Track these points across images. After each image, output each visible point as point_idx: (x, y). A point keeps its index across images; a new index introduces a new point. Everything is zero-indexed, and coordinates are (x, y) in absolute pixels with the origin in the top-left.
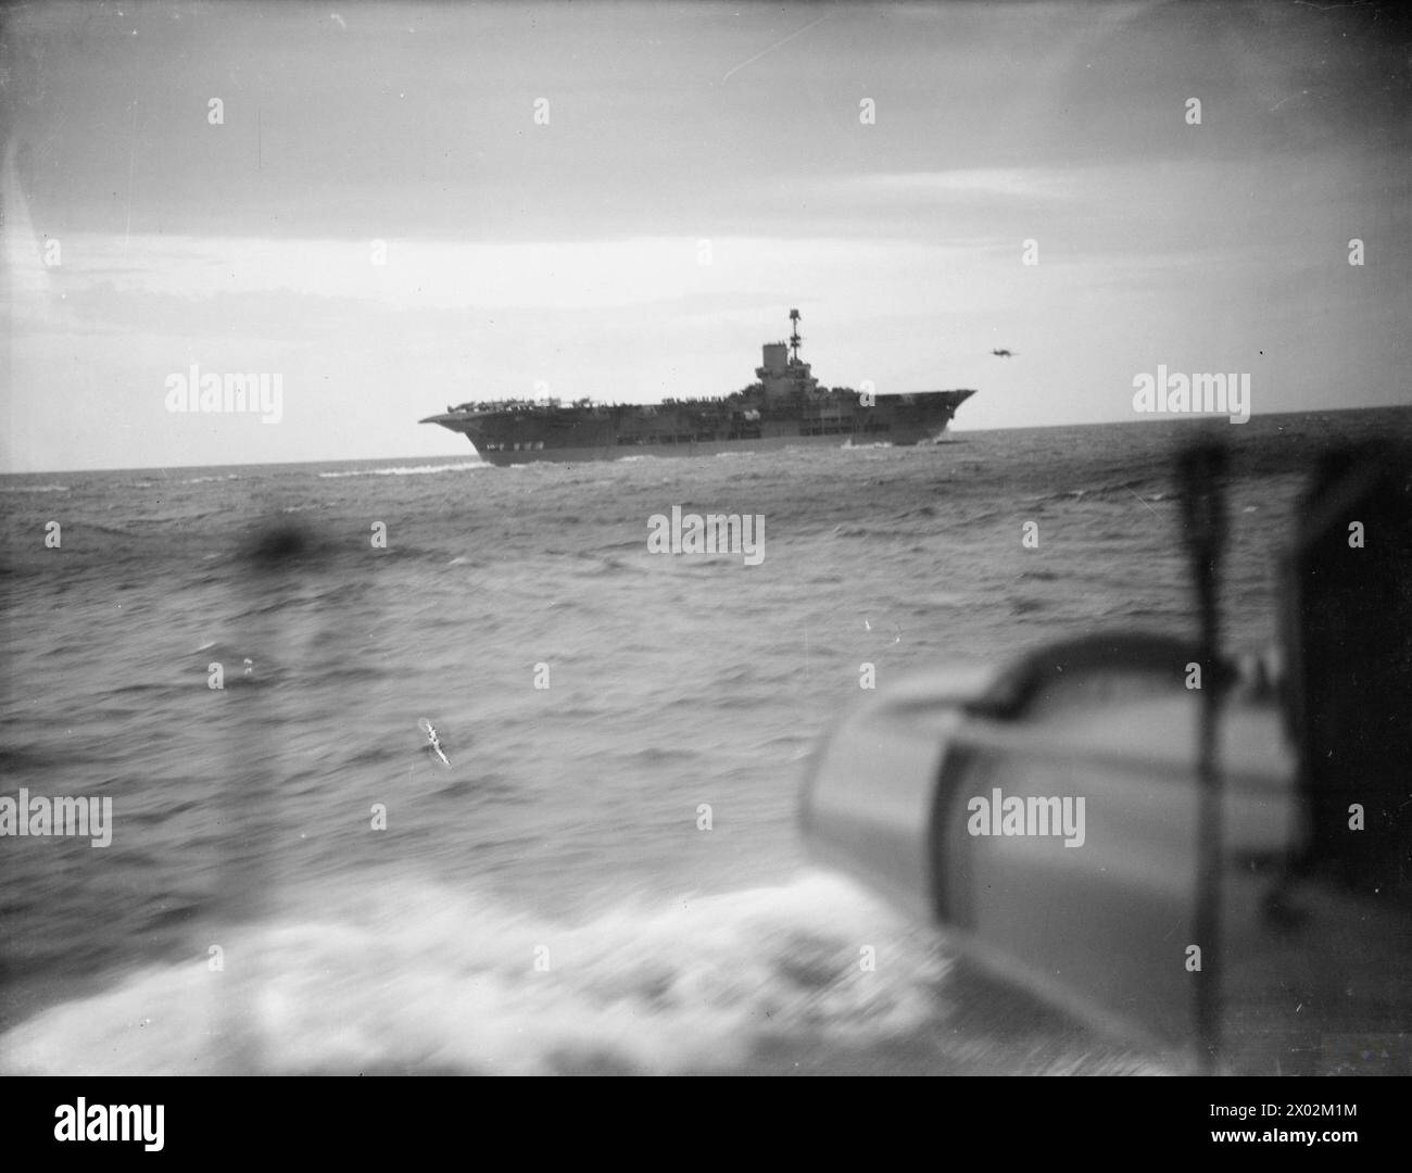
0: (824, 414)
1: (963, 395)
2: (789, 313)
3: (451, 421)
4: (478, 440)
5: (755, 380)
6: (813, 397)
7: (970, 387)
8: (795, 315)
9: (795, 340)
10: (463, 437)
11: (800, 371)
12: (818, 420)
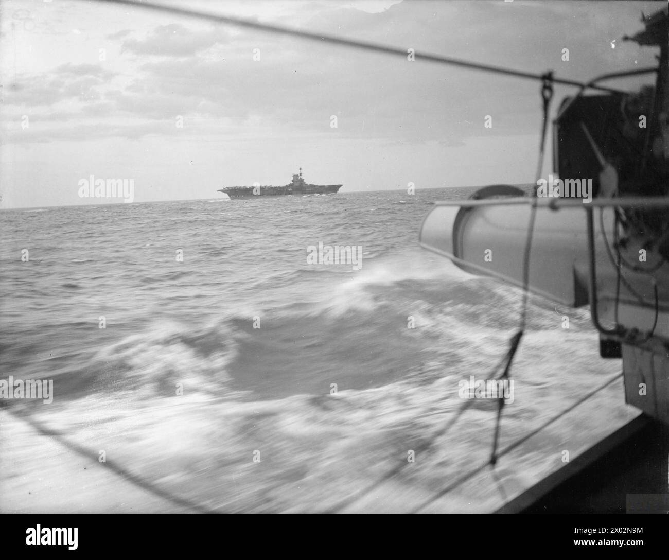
0: (307, 190)
1: (340, 186)
2: (299, 169)
3: (224, 191)
4: (229, 195)
5: (292, 182)
6: (304, 186)
7: (341, 184)
8: (300, 169)
9: (301, 174)
10: (226, 195)
11: (302, 180)
12: (306, 191)
